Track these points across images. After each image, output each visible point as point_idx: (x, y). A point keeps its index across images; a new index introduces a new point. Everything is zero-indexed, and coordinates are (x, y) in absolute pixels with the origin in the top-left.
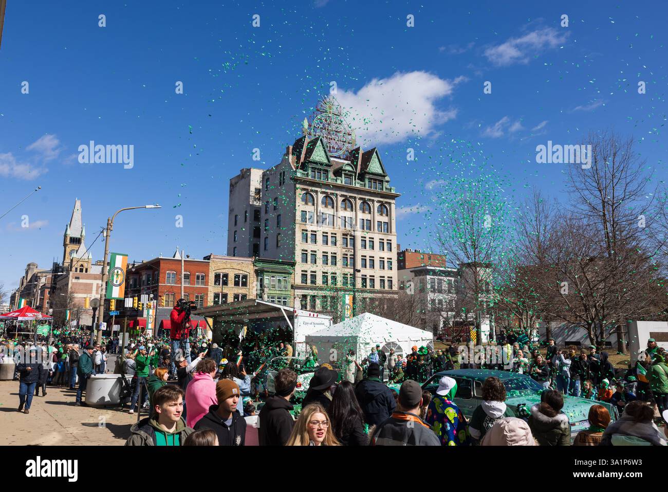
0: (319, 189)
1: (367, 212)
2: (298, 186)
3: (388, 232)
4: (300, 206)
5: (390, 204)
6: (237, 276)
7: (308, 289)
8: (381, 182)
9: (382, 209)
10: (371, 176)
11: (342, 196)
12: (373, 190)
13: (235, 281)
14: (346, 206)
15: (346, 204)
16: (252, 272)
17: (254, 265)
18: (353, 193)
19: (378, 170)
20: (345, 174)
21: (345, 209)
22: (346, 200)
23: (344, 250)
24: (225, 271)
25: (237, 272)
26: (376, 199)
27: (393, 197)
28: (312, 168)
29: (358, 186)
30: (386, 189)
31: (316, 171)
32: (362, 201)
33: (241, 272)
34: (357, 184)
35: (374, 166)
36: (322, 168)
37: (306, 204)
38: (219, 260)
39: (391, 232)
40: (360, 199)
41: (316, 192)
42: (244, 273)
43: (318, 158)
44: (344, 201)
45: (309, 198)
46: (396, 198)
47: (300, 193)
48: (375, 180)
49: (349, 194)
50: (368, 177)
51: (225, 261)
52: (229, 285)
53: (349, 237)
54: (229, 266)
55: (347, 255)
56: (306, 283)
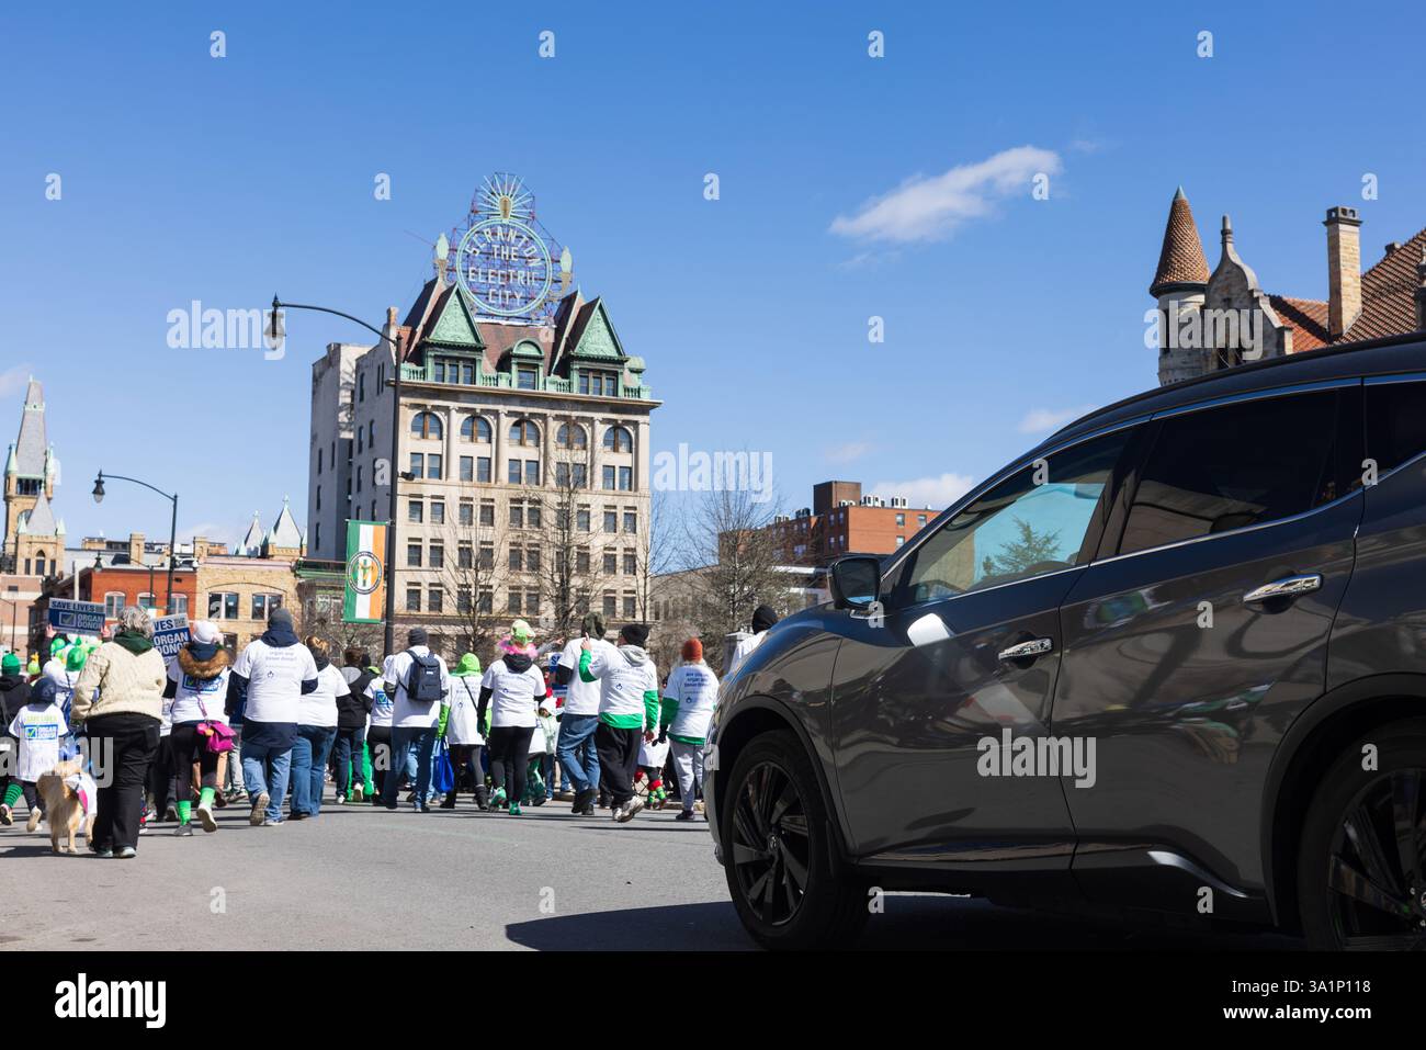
0: (451, 404)
1: (576, 446)
2: (402, 400)
3: (630, 489)
4: (409, 442)
5: (636, 424)
6: (259, 598)
7: (422, 620)
8: (614, 376)
9: (616, 436)
10: (587, 365)
11: (510, 414)
12: (592, 395)
13: (255, 608)
14: (522, 437)
15: (522, 431)
16: (292, 590)
17: (296, 575)
18: (538, 407)
19: (605, 348)
20: (518, 364)
21: (521, 443)
22: (521, 422)
23: (515, 534)
24: (230, 589)
25: (258, 590)
26: (598, 416)
27: (644, 409)
28: (436, 357)
29: (552, 390)
30: (627, 390)
31: (447, 364)
32: (563, 423)
33: (268, 590)
34: (550, 386)
35: (595, 341)
36: (462, 356)
37: (424, 436)
38: (219, 566)
39: (636, 490)
40: (557, 418)
41: (447, 410)
42: (273, 591)
43: (453, 333)
44: (516, 424)
45: (428, 422)
46: (652, 412)
47: (407, 416)
48: (601, 372)
50: (578, 367)
51: (229, 568)
52: (240, 617)
53: (526, 506)
54: (239, 578)
55: (520, 545)
56: (419, 609)
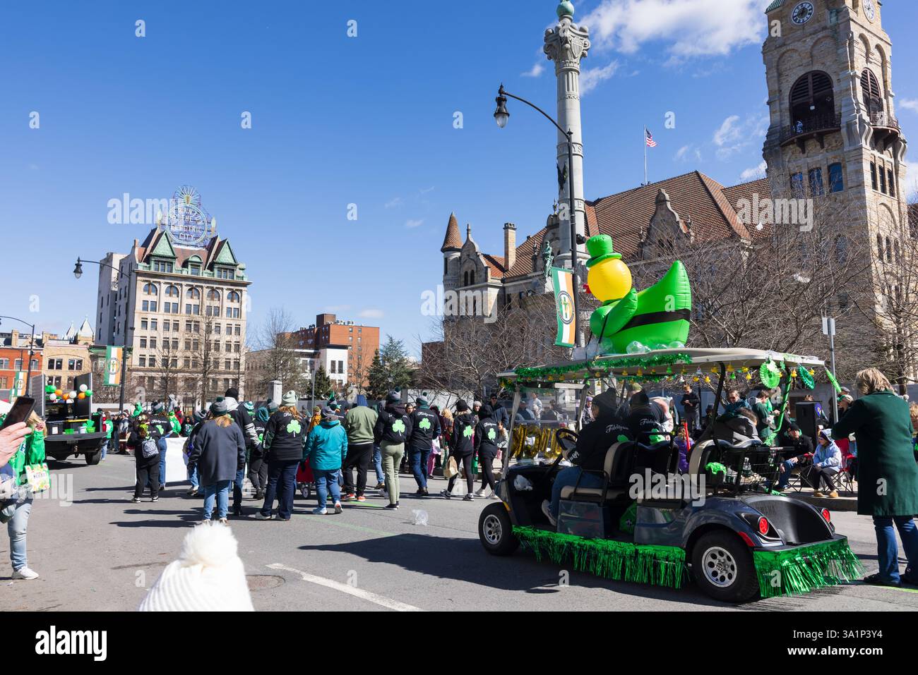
0: (162, 281)
1: (215, 299)
2: (139, 278)
3: (238, 317)
4: (141, 296)
5: (241, 291)
6: (72, 361)
8: (232, 271)
9: (233, 295)
10: (221, 266)
11: (187, 285)
12: (223, 279)
13: (69, 366)
14: (192, 295)
15: (192, 293)
16: (87, 358)
17: (90, 351)
18: (199, 283)
19: (229, 259)
20: (192, 265)
21: (192, 297)
22: (192, 289)
24: (59, 358)
25: (71, 357)
26: (225, 287)
27: (245, 285)
28: (155, 261)
29: (205, 276)
30: (238, 277)
31: (160, 264)
32: (209, 290)
33: (76, 356)
34: (205, 274)
35: (225, 256)
36: (166, 261)
37: (149, 294)
38: (53, 347)
39: (240, 317)
40: (207, 287)
41: (159, 283)
42: (78, 358)
43: (163, 251)
44: (189, 290)
45: (150, 288)
46: (248, 286)
47: (142, 285)
48: (227, 269)
49: (195, 284)
50: (217, 267)
53: (193, 324)
54: (63, 353)
